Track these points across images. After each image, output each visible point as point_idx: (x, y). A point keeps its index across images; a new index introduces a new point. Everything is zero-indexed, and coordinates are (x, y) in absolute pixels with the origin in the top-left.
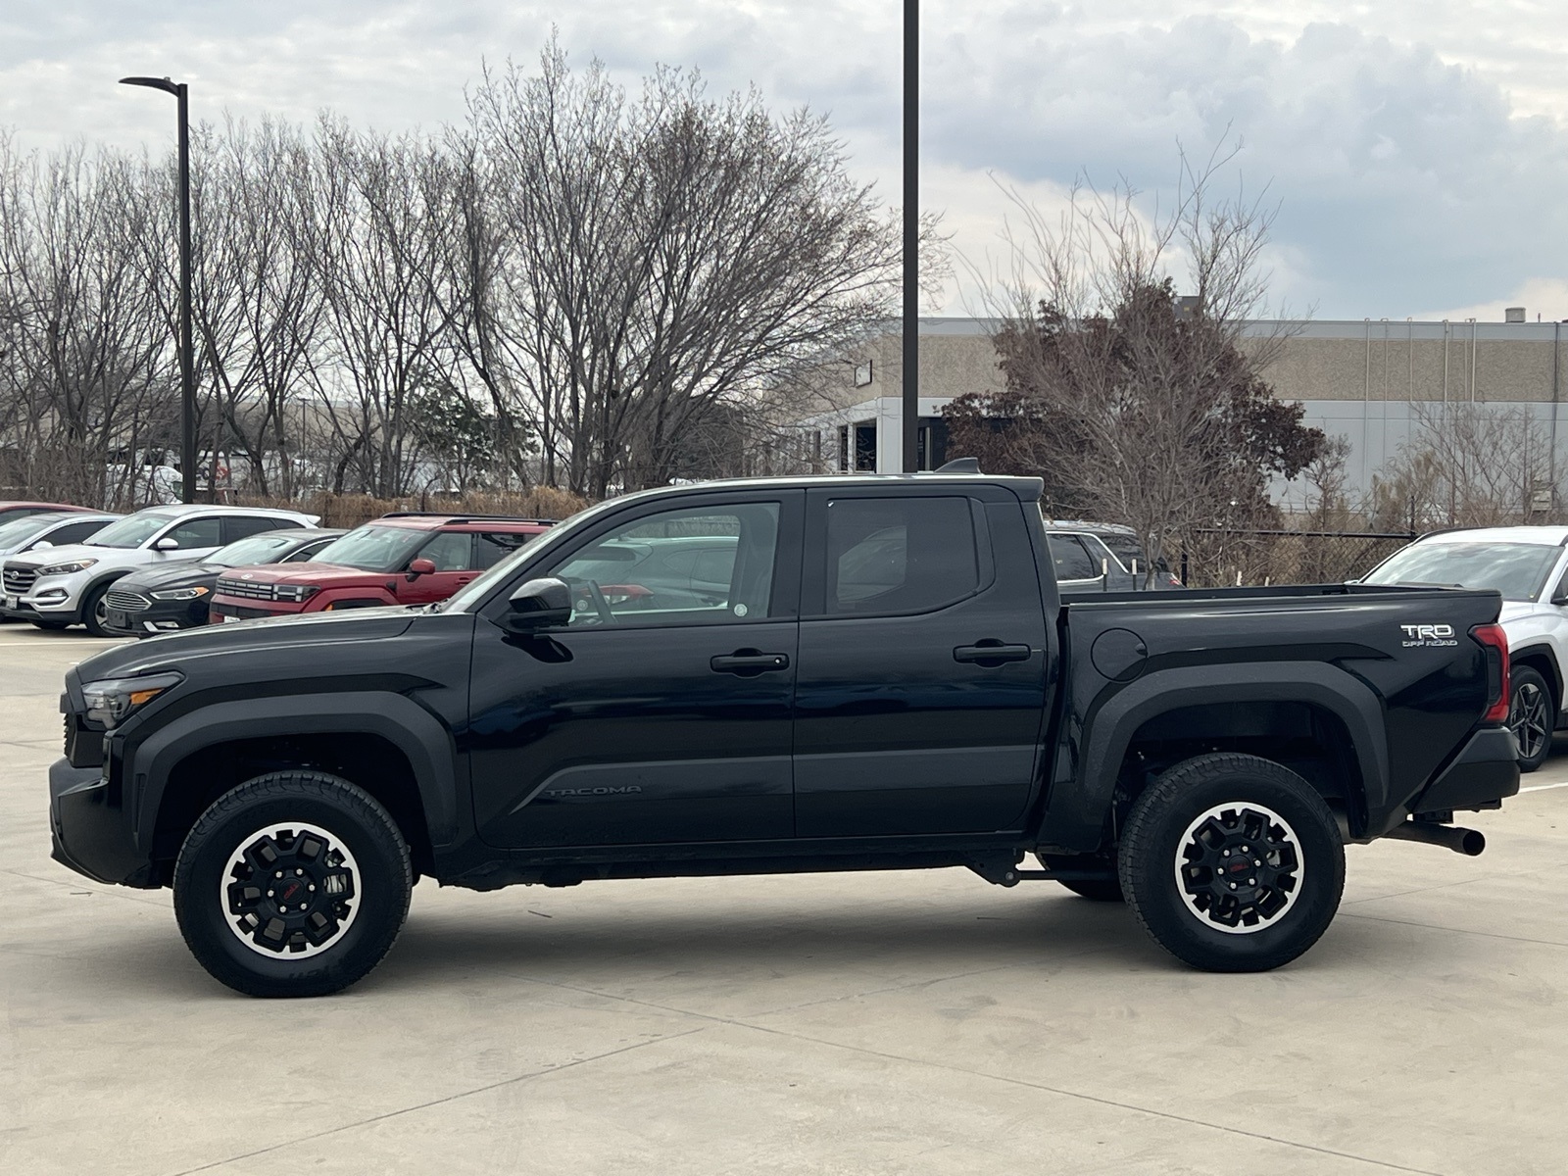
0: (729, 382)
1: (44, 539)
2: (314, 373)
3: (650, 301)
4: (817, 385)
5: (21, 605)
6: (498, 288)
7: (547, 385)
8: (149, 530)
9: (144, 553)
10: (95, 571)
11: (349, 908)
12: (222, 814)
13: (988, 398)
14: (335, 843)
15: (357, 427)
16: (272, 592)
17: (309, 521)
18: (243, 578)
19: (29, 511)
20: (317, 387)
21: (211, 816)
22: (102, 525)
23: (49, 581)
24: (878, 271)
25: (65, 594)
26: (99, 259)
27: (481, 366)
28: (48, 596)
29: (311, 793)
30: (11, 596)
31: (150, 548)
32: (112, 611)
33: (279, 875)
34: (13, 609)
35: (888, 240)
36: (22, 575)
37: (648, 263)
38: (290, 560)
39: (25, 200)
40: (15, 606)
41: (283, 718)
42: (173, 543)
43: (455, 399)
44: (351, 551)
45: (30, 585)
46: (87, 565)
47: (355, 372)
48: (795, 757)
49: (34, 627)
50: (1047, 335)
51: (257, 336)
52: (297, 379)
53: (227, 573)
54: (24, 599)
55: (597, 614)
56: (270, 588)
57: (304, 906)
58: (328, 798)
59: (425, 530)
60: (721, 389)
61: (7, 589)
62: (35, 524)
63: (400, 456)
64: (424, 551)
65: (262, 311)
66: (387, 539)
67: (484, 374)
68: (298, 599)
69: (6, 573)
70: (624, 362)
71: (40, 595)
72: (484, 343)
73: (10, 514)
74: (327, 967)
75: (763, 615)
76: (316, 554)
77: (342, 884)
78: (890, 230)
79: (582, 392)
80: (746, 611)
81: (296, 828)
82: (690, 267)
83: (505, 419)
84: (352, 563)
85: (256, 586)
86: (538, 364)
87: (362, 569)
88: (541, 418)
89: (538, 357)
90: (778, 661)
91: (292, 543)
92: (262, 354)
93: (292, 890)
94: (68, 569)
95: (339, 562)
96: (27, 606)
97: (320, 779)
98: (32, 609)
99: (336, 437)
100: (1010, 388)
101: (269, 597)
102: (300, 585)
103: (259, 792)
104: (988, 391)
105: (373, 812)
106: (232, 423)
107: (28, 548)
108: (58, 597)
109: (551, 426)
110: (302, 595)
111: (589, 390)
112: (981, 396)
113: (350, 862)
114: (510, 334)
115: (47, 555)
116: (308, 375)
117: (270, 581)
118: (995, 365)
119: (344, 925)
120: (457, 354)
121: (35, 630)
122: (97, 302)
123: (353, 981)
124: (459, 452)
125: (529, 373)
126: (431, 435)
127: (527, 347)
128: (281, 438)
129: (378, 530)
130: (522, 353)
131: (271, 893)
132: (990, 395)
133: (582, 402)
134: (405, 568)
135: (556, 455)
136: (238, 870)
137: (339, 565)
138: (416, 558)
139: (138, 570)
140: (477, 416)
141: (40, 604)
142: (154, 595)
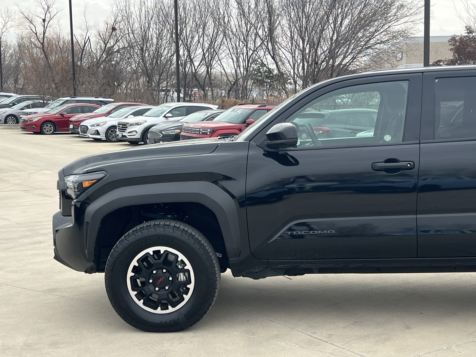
0: (355, 58)
1: (131, 114)
2: (220, 61)
3: (328, 32)
4: (386, 58)
5: (123, 136)
6: (278, 31)
7: (294, 62)
8: (163, 111)
9: (162, 118)
10: (146, 125)
11: (189, 289)
12: (126, 242)
13: (446, 61)
14: (181, 257)
15: (234, 78)
16: (200, 131)
17: (215, 107)
18: (190, 126)
19: (128, 106)
20: (221, 66)
21: (121, 243)
22: (149, 109)
23: (132, 128)
24: (408, 18)
25: (136, 132)
26: (156, 27)
27: (272, 55)
28: (131, 133)
29: (169, 232)
30: (120, 133)
31: (163, 117)
32: (150, 138)
33: (155, 272)
34: (121, 137)
35: (411, 7)
36: (123, 126)
37: (328, 18)
38: (207, 120)
39: (132, 9)
40: (121, 136)
41: (154, 195)
42: (170, 115)
43: (265, 68)
44: (227, 116)
45: (125, 129)
46: (143, 123)
47: (233, 59)
48: (418, 216)
49: (128, 143)
50: (468, 38)
51: (203, 50)
52: (215, 63)
53: (185, 125)
54: (124, 134)
55: (311, 140)
56: (199, 130)
57: (167, 288)
58: (177, 234)
59: (251, 109)
60: (352, 61)
61: (119, 131)
62: (129, 110)
63: (247, 87)
64: (251, 116)
65: (204, 41)
66: (238, 112)
67: (273, 58)
68: (208, 133)
69: (119, 125)
70: (319, 53)
71: (129, 133)
72: (274, 48)
73: (123, 106)
74: (178, 318)
75: (400, 141)
76: (215, 118)
77: (186, 277)
78: (412, 4)
79: (306, 64)
80: (390, 138)
81: (162, 249)
82: (342, 20)
83: (281, 74)
84: (227, 121)
85: (194, 129)
86: (291, 56)
87: (230, 123)
88: (292, 73)
89: (292, 54)
90: (409, 165)
91: (209, 114)
92: (205, 56)
93: (161, 280)
94: (137, 124)
95: (223, 120)
96: (125, 136)
97: (173, 225)
98: (126, 137)
99: (228, 82)
100: (454, 57)
101: (199, 133)
102: (209, 129)
103: (143, 232)
104: (446, 59)
105: (199, 242)
106: (196, 78)
107: (127, 117)
108: (134, 133)
109: (296, 76)
110: (210, 132)
111: (308, 62)
112: (443, 60)
113: (189, 267)
114: (283, 46)
115: (132, 120)
116: (219, 62)
117: (199, 127)
118: (449, 49)
119: (187, 298)
120: (265, 53)
121: (128, 144)
122: (155, 41)
123: (191, 325)
124: (267, 85)
125: (289, 59)
126: (257, 80)
127: (288, 51)
128: (211, 82)
129: (236, 109)
130: (287, 52)
131: (151, 281)
132: (447, 60)
133: (306, 68)
134: (244, 122)
135: (297, 85)
136: (135, 269)
137: (222, 122)
138: (248, 119)
139: (159, 124)
140: (272, 74)
141: (129, 136)
142: (163, 132)
